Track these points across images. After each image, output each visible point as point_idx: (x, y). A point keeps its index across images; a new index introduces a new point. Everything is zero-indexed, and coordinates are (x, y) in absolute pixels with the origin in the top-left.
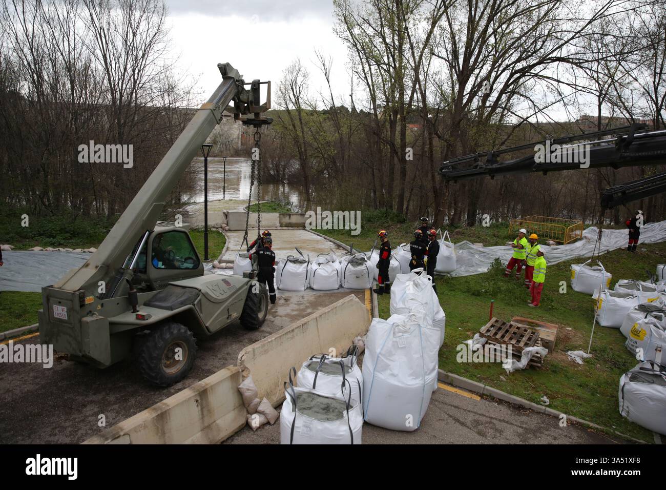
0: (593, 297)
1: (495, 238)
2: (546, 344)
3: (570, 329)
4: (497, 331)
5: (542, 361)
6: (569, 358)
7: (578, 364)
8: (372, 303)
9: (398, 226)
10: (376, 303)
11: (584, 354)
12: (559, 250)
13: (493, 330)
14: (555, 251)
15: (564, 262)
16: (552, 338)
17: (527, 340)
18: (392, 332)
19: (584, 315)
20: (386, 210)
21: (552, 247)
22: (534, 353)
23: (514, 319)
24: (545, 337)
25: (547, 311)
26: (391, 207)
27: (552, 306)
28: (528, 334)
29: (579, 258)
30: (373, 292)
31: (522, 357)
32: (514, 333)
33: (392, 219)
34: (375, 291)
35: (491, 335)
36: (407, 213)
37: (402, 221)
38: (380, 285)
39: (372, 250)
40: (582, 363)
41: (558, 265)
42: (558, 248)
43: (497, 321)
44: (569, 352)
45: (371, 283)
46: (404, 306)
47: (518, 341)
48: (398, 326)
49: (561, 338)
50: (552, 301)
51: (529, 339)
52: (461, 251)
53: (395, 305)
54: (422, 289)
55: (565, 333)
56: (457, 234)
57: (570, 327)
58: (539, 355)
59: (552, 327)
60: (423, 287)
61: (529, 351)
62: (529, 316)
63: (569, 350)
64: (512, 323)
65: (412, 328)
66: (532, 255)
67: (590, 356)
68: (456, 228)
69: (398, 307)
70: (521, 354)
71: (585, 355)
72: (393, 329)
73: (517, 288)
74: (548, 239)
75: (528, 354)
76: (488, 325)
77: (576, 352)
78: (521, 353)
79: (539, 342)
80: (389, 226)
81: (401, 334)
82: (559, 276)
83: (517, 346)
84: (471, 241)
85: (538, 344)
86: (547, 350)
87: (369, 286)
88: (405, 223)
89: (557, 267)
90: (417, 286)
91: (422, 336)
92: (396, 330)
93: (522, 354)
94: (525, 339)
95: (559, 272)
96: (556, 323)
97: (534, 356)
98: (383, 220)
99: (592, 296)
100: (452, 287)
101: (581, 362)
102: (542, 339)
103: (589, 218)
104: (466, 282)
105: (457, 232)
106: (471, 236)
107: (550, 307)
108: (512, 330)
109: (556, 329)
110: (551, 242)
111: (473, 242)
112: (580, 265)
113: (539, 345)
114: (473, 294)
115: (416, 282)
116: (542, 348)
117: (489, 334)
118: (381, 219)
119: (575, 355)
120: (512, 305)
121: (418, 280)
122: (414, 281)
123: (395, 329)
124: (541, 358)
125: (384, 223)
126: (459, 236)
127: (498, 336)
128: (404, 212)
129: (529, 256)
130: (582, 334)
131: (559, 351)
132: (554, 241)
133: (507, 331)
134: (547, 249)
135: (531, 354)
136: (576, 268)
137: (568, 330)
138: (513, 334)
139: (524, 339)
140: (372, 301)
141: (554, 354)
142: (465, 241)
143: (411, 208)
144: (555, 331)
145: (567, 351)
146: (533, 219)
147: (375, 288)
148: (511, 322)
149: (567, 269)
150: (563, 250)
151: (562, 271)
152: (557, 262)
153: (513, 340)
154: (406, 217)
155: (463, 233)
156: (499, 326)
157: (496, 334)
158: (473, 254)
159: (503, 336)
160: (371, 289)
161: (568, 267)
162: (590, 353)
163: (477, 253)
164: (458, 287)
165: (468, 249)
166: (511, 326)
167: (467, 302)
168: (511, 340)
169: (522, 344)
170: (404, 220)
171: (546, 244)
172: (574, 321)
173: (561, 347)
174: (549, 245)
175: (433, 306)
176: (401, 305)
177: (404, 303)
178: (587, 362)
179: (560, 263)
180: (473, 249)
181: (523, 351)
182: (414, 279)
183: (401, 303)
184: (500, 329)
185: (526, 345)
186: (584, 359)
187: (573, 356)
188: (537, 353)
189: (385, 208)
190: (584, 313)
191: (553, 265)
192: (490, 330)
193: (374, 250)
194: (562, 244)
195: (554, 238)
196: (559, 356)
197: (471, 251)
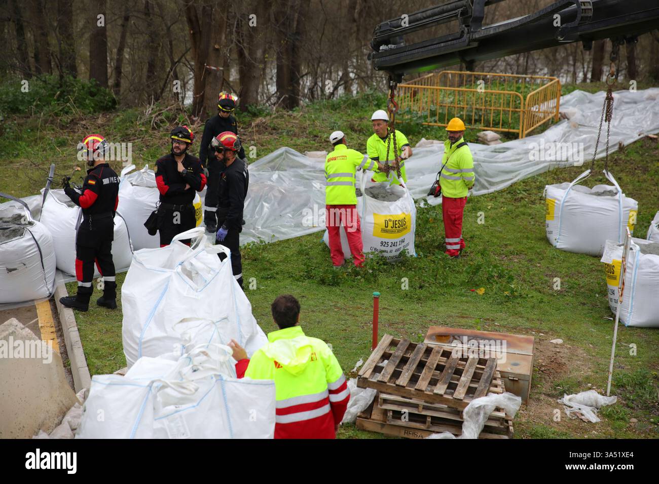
0: (602, 260)
1: (355, 136)
2: (513, 385)
3: (560, 341)
4: (398, 366)
5: (511, 428)
6: (568, 413)
7: (590, 422)
8: (61, 336)
9: (100, 121)
10: (73, 334)
11: (600, 397)
12: (508, 153)
13: (389, 367)
14: (501, 155)
15: (525, 182)
16: (524, 369)
17: (472, 381)
18: (150, 408)
19: (584, 304)
20: (61, 77)
21: (493, 146)
22: (490, 410)
23: (430, 332)
24: (508, 369)
25: (501, 303)
26: (73, 69)
27: (512, 291)
28: (471, 365)
29: (557, 169)
30: (60, 306)
31: (465, 423)
32: (440, 368)
33: (80, 103)
34: (67, 303)
35: (386, 380)
36: (117, 85)
37: (109, 107)
38: (80, 284)
39: (43, 191)
40: (599, 420)
41: (511, 190)
42: (508, 149)
43: (393, 343)
44: (566, 398)
45: (50, 281)
46: (163, 334)
47: (452, 387)
48: (164, 387)
49: (542, 366)
50: (511, 278)
51: (476, 377)
52: (275, 176)
53: (137, 334)
54: (206, 284)
55: (550, 354)
56: (259, 132)
57: (559, 337)
58: (502, 414)
59: (520, 340)
60: (208, 277)
61: (479, 408)
62: (463, 321)
63: (564, 392)
64: (428, 343)
65: (203, 389)
66: (448, 170)
67: (613, 400)
68: (255, 115)
69: (147, 336)
70: (462, 418)
71: (603, 400)
72: (150, 396)
73: (426, 256)
74: (481, 126)
75: (478, 414)
76: (376, 355)
77: (582, 396)
78: (459, 413)
79: (499, 382)
80: (73, 122)
81: (171, 408)
82: (517, 216)
83: (450, 397)
84: (296, 147)
85: (496, 386)
86: (519, 399)
87: (45, 290)
88: (117, 110)
89: (509, 196)
90: (191, 278)
91: (230, 405)
92: (159, 399)
93: (465, 416)
94: (465, 379)
95: (518, 207)
96: (527, 331)
97: (491, 418)
98: (55, 106)
99: (599, 256)
100: (265, 269)
101: (594, 419)
102: (504, 375)
103: (565, 67)
104: (300, 253)
105: (257, 125)
106: (295, 135)
107: (506, 293)
108: (435, 360)
109: (531, 347)
110: (490, 134)
111: (303, 150)
112: (564, 184)
113: (499, 389)
114: (323, 282)
115: (189, 268)
116: (507, 395)
117: (379, 377)
118: (48, 103)
119: (580, 403)
120: (419, 299)
121: (194, 261)
122: (182, 263)
123: (155, 397)
124: (507, 421)
125: (57, 115)
126: (266, 137)
127: (403, 380)
128: (111, 82)
129: (444, 172)
130: (588, 351)
131: (542, 397)
132: (496, 132)
133: (421, 365)
134: (482, 154)
135: (485, 414)
136: (556, 192)
137: (556, 346)
138: (436, 369)
139: (463, 378)
140: (59, 330)
141: (533, 407)
142: (283, 149)
143: (126, 69)
144: (528, 350)
145: (561, 395)
146: (444, 81)
147: (63, 293)
148: (426, 341)
149: (533, 198)
150: (519, 151)
151: (523, 202)
152: (509, 183)
153: (438, 385)
154: (117, 93)
155: (274, 129)
156: (400, 353)
157: (396, 375)
158: (306, 181)
159: (414, 379)
160: (52, 299)
161: (534, 191)
162: (613, 393)
163: (317, 178)
164: (282, 267)
165: (292, 167)
166: (429, 351)
167: (311, 302)
168: (435, 385)
169: (460, 393)
170: (114, 102)
171: (477, 141)
172: (565, 322)
173: (545, 387)
174: (484, 142)
175: (240, 323)
176: (152, 332)
177: (161, 324)
178: (609, 416)
179: (515, 183)
180: (304, 166)
181: (466, 410)
182: (181, 258)
183: (152, 325)
184: (404, 361)
185: (471, 392)
186: (601, 411)
187: (576, 406)
188: (498, 409)
189: (56, 73)
190: (583, 301)
191: (501, 192)
192: (382, 368)
193: (50, 191)
194: (515, 136)
195: (496, 124)
196: (545, 411)
197: (301, 171)
